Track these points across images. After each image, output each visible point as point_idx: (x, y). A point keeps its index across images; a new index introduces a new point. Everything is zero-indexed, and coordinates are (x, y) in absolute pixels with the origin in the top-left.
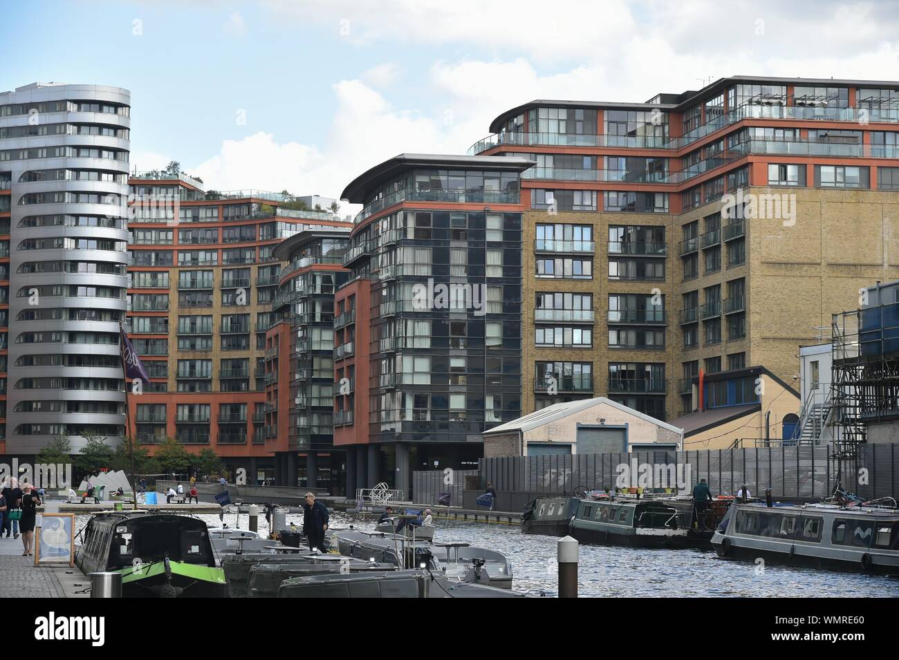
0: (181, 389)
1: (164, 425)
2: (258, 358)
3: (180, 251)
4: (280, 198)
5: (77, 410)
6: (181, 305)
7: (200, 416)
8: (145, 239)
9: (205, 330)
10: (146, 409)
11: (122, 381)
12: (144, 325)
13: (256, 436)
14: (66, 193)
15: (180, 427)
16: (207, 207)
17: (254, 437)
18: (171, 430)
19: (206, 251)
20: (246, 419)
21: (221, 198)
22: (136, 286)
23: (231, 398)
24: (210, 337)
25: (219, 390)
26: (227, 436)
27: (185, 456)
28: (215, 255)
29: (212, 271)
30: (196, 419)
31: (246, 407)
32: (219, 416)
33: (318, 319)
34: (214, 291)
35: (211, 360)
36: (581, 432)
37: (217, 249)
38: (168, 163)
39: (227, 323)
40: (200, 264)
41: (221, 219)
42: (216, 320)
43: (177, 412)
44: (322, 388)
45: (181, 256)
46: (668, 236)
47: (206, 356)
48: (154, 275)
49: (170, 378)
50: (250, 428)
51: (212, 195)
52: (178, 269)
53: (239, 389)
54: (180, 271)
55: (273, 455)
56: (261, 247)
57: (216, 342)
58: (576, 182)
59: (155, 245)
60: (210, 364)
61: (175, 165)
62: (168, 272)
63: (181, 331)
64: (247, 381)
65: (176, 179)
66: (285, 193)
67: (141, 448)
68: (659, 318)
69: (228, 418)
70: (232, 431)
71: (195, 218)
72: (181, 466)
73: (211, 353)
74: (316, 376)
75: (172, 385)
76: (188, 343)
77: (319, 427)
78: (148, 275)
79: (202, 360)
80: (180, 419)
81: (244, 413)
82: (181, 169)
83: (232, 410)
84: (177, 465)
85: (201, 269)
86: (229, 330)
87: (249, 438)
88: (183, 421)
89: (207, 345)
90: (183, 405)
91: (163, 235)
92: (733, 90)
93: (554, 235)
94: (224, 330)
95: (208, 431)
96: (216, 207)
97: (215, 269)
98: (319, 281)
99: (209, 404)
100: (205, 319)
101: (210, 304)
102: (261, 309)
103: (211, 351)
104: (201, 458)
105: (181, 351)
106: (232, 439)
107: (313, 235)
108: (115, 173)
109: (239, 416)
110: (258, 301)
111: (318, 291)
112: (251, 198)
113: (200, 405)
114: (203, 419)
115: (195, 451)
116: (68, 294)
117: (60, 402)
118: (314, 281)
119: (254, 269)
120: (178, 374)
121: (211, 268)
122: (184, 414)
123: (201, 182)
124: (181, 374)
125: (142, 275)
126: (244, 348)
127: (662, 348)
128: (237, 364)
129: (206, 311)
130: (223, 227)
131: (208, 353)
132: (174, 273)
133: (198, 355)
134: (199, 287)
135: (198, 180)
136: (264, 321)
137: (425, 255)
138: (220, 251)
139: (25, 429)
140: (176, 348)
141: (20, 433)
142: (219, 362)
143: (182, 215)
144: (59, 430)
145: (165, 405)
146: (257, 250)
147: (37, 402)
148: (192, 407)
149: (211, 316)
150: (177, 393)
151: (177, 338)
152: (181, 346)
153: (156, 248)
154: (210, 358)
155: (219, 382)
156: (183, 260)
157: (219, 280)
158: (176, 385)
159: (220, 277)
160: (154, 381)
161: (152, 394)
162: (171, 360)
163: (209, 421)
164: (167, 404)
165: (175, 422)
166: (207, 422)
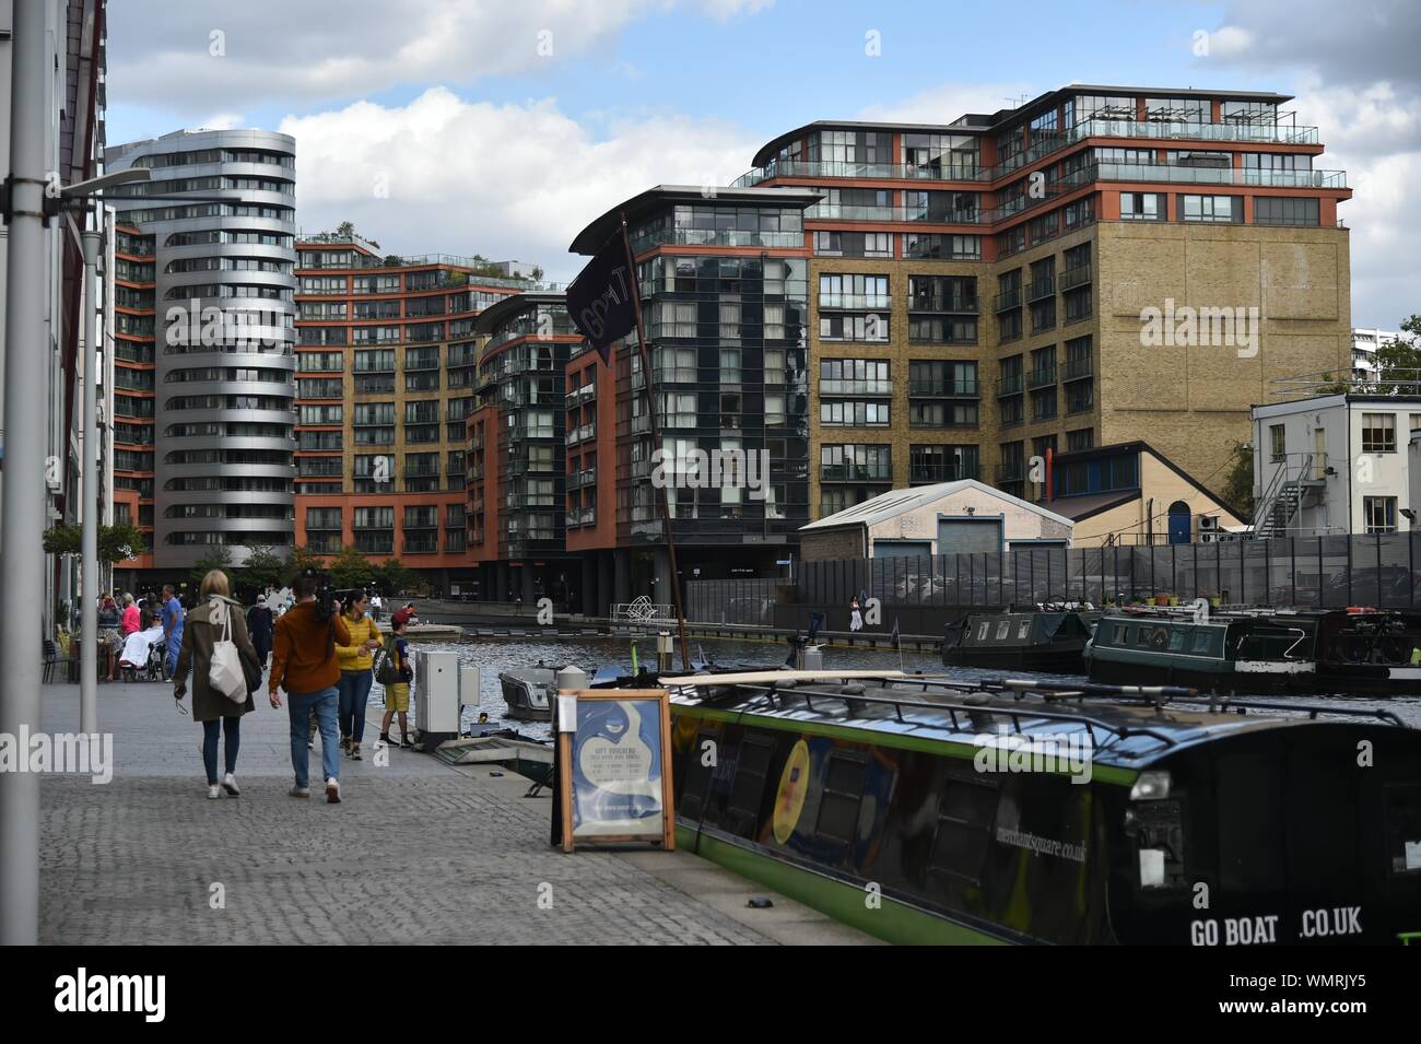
0: (358, 490)
1: (339, 533)
2: (449, 452)
3: (355, 328)
4: (471, 264)
5: (238, 515)
6: (358, 392)
7: (381, 521)
8: (313, 314)
9: (385, 420)
10: (318, 514)
11: (290, 480)
12: (313, 415)
13: (448, 544)
14: (222, 260)
15: (359, 533)
16: (386, 276)
17: (446, 544)
18: (348, 538)
19: (387, 327)
20: (436, 523)
21: (404, 265)
22: (304, 369)
23: (418, 499)
24: (393, 428)
25: (404, 490)
26: (414, 543)
27: (367, 567)
28: (396, 332)
29: (393, 350)
30: (377, 525)
31: (436, 511)
32: (405, 520)
33: (534, 401)
34: (396, 374)
35: (393, 455)
36: (943, 526)
37: (399, 325)
38: (339, 224)
39: (412, 412)
40: (379, 343)
41: (403, 290)
42: (400, 408)
43: (355, 517)
44: (540, 484)
45: (356, 334)
46: (980, 288)
47: (388, 451)
48: (325, 355)
49: (346, 476)
50: (442, 535)
51: (392, 261)
52: (352, 349)
53: (427, 488)
54: (355, 351)
55: (477, 565)
56: (452, 322)
57: (399, 434)
58: (868, 222)
59: (326, 321)
61: (347, 228)
62: (341, 352)
63: (358, 421)
64: (437, 479)
65: (347, 241)
66: (477, 258)
67: (315, 559)
68: (971, 389)
69: (415, 524)
70: (419, 537)
71: (373, 289)
72: (363, 579)
73: (393, 446)
74: (532, 469)
75: (348, 485)
76: (366, 437)
77: (537, 530)
78: (318, 357)
79: (383, 455)
80: (358, 524)
81: (434, 517)
82: (356, 230)
83: (419, 514)
84: (358, 578)
85: (381, 348)
86: (415, 419)
87: (440, 545)
88: (361, 527)
89: (389, 437)
90: (362, 508)
91: (334, 310)
92: (1071, 103)
93: (842, 288)
94: (409, 420)
95: (392, 539)
96: (397, 275)
97: (396, 348)
98: (534, 356)
99: (392, 507)
100: (386, 407)
101: (392, 390)
102: (452, 394)
103: (394, 444)
104: (385, 570)
105: (358, 445)
106: (419, 548)
107: (527, 300)
108: (278, 236)
109: (427, 521)
110: (449, 385)
111: (534, 367)
112: (438, 264)
113: (382, 508)
114: (384, 524)
115: (378, 561)
116: (226, 378)
117: (217, 506)
118: (529, 356)
119: (444, 348)
120: (355, 472)
121: (392, 348)
122: (362, 519)
123: (378, 247)
124: (358, 472)
125: (311, 357)
126: (433, 441)
127: (975, 426)
128: (425, 458)
129: (387, 398)
130: (405, 299)
131: (390, 446)
132: (348, 353)
133: (378, 450)
134: (378, 369)
135: (374, 244)
136: (457, 408)
137: (688, 313)
138: (402, 328)
139: (177, 538)
140: (352, 442)
141: (171, 543)
142: (403, 458)
143: (356, 285)
144: (217, 539)
145: (340, 509)
146: (447, 325)
147: (190, 506)
148: (371, 511)
149: (393, 403)
150: (355, 494)
151: (353, 429)
152: (358, 439)
153: (327, 325)
154: (392, 453)
155: (403, 482)
156: (359, 338)
157: (402, 360)
158: (352, 485)
159: (404, 357)
160: (326, 481)
161: (324, 496)
162: (347, 456)
163: (393, 528)
164: (342, 507)
165: (352, 529)
166: (391, 528)
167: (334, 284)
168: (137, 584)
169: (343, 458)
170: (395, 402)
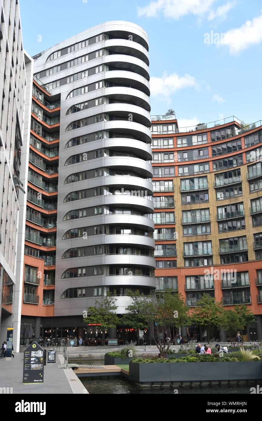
0: (187, 264)
2: (254, 234)
3: (179, 166)
6: (184, 203)
7: (205, 284)
9: (204, 220)
15: (189, 293)
16: (198, 135)
17: (259, 299)
19: (200, 164)
20: (248, 284)
24: (208, 224)
25: (220, 263)
28: (207, 167)
30: (202, 287)
31: (247, 275)
34: (209, 191)
35: (210, 241)
37: (209, 162)
39: (222, 213)
40: (196, 174)
41: (210, 141)
42: (213, 210)
43: (186, 282)
45: (181, 170)
47: (206, 239)
50: (254, 291)
51: (201, 127)
52: (179, 179)
54: (181, 179)
56: (247, 152)
57: (214, 226)
60: (209, 245)
62: (172, 180)
63: (185, 221)
64: (245, 253)
65: (174, 119)
69: (230, 284)
70: (233, 294)
71: (190, 143)
73: (210, 236)
75: (180, 261)
76: (190, 231)
79: (203, 242)
80: (188, 287)
81: (246, 279)
85: (198, 176)
86: (224, 217)
87: (253, 299)
88: (191, 289)
89: (206, 230)
90: (190, 276)
91: (166, 157)
94: (220, 218)
95: (213, 296)
96: (205, 133)
100: (203, 212)
101: (206, 200)
102: (253, 196)
103: (211, 234)
105: (186, 236)
106: (236, 301)
109: (241, 282)
110: (250, 191)
114: (207, 286)
117: (101, 267)
119: (243, 169)
120: (184, 254)
121: (205, 175)
122: (191, 284)
126: (240, 229)
128: (234, 241)
129: (203, 206)
130: (212, 146)
131: (208, 236)
132: (176, 181)
133: (200, 239)
134: (196, 189)
138: (211, 163)
139: (71, 293)
140: (182, 235)
141: (67, 297)
142: (218, 243)
143: (179, 142)
144: (103, 292)
145: (176, 277)
146: (244, 155)
147: (82, 268)
150: (185, 268)
151: (182, 227)
152: (185, 232)
153: (162, 165)
154: (209, 240)
155: (219, 257)
156: (182, 172)
157: (212, 182)
158: (183, 261)
159: (213, 180)
160: (166, 259)
161: (166, 269)
162: (178, 243)
163: (213, 288)
164: (177, 276)
165: (185, 290)
166: (212, 288)
167: (166, 142)
168: (41, 328)
169: (176, 245)
170: (209, 208)
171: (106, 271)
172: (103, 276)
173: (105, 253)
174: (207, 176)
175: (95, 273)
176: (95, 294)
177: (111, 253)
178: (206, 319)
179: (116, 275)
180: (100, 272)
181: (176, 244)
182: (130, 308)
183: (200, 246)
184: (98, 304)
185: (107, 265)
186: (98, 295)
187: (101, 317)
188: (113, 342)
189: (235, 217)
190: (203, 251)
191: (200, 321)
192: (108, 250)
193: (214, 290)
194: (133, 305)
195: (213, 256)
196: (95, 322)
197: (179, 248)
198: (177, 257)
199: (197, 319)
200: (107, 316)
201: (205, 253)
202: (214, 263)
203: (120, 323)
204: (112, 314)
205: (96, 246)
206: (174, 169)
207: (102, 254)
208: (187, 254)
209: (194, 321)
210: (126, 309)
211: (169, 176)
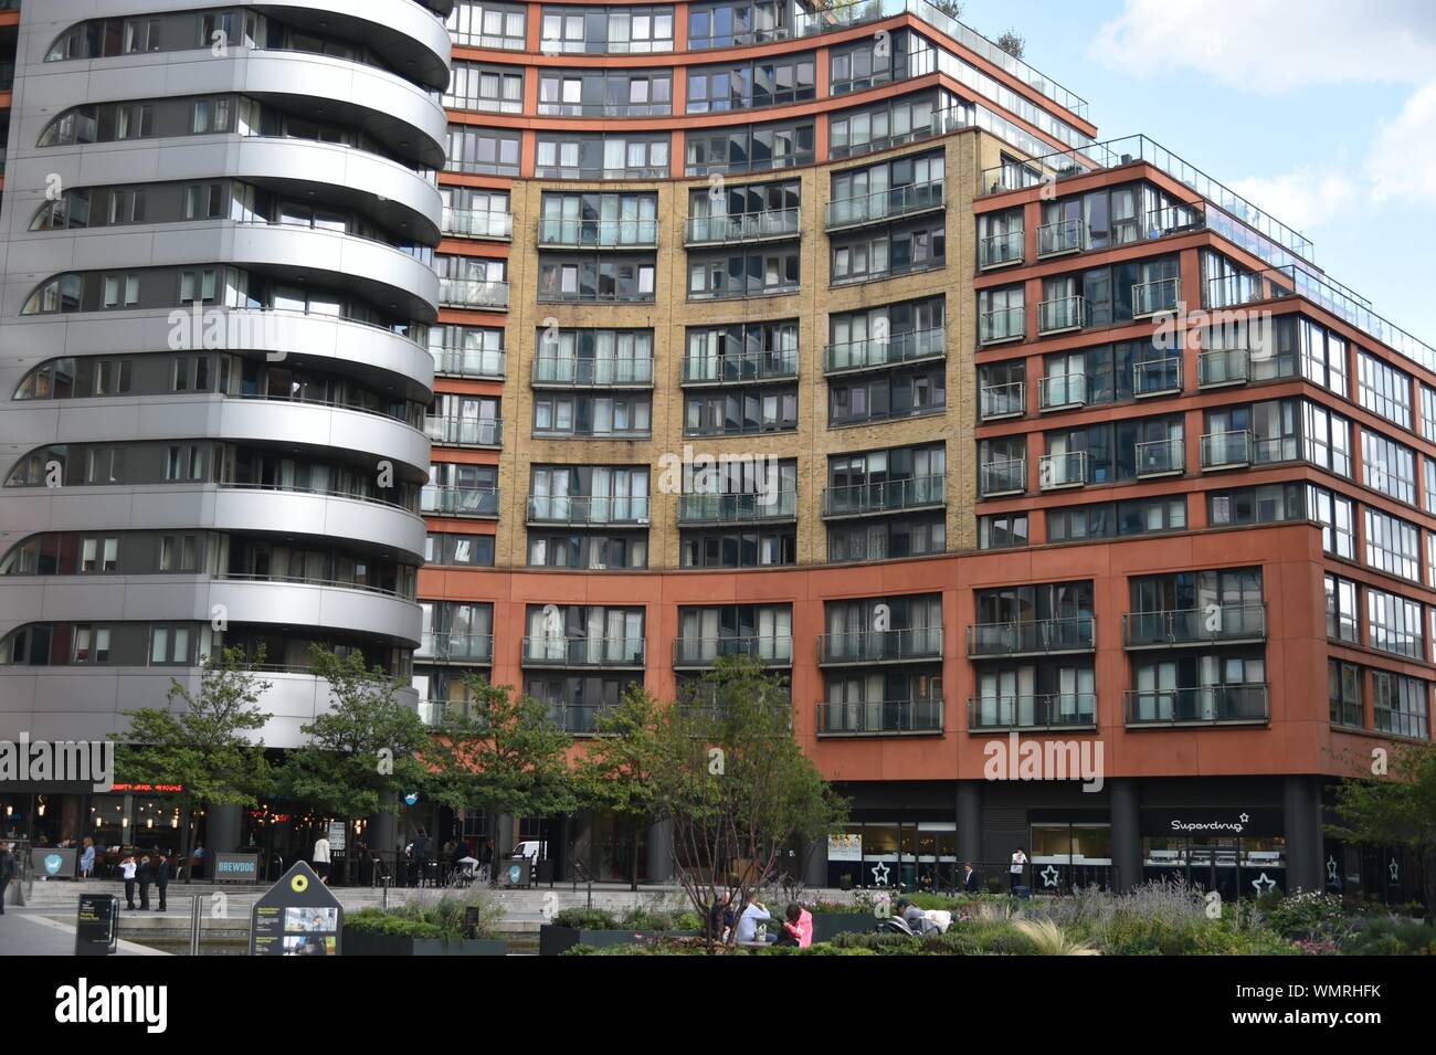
0: (540, 552)
2: (832, 456)
3: (543, 134)
6: (549, 297)
7: (605, 645)
9: (625, 374)
13: (827, 709)
15: (538, 678)
19: (630, 135)
23: (721, 587)
25: (676, 562)
28: (659, 152)
29: (651, 194)
30: (593, 656)
31: (785, 619)
32: (679, 647)
34: (660, 256)
35: (646, 468)
37: (669, 132)
39: (704, 357)
40: (608, 176)
41: (684, 45)
42: (669, 339)
43: (528, 632)
45: (546, 151)
47: (630, 456)
48: (463, 198)
49: (505, 519)
50: (805, 687)
52: (536, 188)
53: (751, 559)
54: (544, 192)
57: (665, 411)
60: (639, 484)
62: (506, 192)
63: (545, 373)
64: (785, 533)
69: (709, 654)
71: (596, 42)
73: (647, 445)
75: (509, 541)
79: (613, 468)
80: (536, 652)
81: (776, 635)
83: (726, 627)
85: (618, 187)
86: (712, 373)
88: (546, 661)
89: (633, 421)
90: (546, 608)
91: (489, 85)
94: (694, 375)
95: (637, 695)
96: (665, 10)
97: (663, 189)
99: (640, 609)
100: (625, 343)
101: (646, 297)
102: (848, 299)
103: (649, 439)
105: (544, 439)
109: (755, 644)
110: (833, 278)
113: (608, 608)
114: (614, 654)
119: (814, 182)
120: (530, 511)
121: (649, 187)
122: (548, 637)
124: (543, 511)
126: (774, 429)
129: (630, 317)
130: (688, 67)
131: (637, 446)
132: (525, 196)
133: (602, 454)
134: (605, 241)
138: (678, 140)
139: (42, 644)
140: (526, 429)
141: (18, 657)
143: (552, 28)
144: (192, 647)
145: (488, 606)
146: (821, 125)
148: (577, 615)
149: (651, 330)
150: (527, 570)
151: (530, 396)
152: (542, 421)
153: (470, 120)
154: (642, 462)
155: (675, 539)
156: (552, 163)
157: (677, 220)
158: (524, 542)
159: (683, 211)
160: (450, 528)
161: (445, 570)
162: (510, 464)
163: (641, 664)
164: (493, 603)
165: (521, 664)
166: (635, 664)
167: (493, 22)
169: (500, 469)
170: (653, 329)
171: (217, 558)
172: (201, 578)
173: (217, 478)
174: (655, 193)
175: (164, 564)
176: (159, 654)
177: (244, 479)
178: (637, 789)
179: (257, 579)
180: (187, 561)
181: (497, 466)
182: (323, 725)
183: (599, 483)
184: (178, 698)
185: (221, 532)
186: (170, 661)
187: (198, 757)
188: (236, 867)
189: (759, 378)
190: (611, 508)
191: (613, 796)
192: (228, 465)
193: (643, 672)
194: (334, 713)
195: (651, 531)
196: (170, 778)
197: (511, 481)
198: (497, 520)
199: (599, 788)
200: (224, 754)
201: (620, 514)
202: (654, 561)
203: (275, 785)
204: (241, 748)
205: (175, 445)
206: (516, 142)
207: (203, 480)
208: (541, 513)
209: (586, 796)
210: (304, 729)
211: (492, 170)
